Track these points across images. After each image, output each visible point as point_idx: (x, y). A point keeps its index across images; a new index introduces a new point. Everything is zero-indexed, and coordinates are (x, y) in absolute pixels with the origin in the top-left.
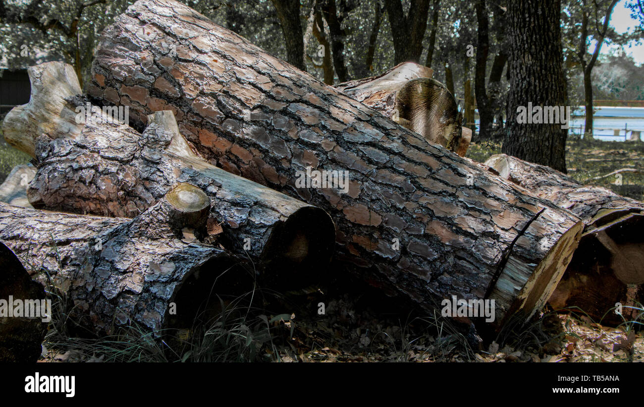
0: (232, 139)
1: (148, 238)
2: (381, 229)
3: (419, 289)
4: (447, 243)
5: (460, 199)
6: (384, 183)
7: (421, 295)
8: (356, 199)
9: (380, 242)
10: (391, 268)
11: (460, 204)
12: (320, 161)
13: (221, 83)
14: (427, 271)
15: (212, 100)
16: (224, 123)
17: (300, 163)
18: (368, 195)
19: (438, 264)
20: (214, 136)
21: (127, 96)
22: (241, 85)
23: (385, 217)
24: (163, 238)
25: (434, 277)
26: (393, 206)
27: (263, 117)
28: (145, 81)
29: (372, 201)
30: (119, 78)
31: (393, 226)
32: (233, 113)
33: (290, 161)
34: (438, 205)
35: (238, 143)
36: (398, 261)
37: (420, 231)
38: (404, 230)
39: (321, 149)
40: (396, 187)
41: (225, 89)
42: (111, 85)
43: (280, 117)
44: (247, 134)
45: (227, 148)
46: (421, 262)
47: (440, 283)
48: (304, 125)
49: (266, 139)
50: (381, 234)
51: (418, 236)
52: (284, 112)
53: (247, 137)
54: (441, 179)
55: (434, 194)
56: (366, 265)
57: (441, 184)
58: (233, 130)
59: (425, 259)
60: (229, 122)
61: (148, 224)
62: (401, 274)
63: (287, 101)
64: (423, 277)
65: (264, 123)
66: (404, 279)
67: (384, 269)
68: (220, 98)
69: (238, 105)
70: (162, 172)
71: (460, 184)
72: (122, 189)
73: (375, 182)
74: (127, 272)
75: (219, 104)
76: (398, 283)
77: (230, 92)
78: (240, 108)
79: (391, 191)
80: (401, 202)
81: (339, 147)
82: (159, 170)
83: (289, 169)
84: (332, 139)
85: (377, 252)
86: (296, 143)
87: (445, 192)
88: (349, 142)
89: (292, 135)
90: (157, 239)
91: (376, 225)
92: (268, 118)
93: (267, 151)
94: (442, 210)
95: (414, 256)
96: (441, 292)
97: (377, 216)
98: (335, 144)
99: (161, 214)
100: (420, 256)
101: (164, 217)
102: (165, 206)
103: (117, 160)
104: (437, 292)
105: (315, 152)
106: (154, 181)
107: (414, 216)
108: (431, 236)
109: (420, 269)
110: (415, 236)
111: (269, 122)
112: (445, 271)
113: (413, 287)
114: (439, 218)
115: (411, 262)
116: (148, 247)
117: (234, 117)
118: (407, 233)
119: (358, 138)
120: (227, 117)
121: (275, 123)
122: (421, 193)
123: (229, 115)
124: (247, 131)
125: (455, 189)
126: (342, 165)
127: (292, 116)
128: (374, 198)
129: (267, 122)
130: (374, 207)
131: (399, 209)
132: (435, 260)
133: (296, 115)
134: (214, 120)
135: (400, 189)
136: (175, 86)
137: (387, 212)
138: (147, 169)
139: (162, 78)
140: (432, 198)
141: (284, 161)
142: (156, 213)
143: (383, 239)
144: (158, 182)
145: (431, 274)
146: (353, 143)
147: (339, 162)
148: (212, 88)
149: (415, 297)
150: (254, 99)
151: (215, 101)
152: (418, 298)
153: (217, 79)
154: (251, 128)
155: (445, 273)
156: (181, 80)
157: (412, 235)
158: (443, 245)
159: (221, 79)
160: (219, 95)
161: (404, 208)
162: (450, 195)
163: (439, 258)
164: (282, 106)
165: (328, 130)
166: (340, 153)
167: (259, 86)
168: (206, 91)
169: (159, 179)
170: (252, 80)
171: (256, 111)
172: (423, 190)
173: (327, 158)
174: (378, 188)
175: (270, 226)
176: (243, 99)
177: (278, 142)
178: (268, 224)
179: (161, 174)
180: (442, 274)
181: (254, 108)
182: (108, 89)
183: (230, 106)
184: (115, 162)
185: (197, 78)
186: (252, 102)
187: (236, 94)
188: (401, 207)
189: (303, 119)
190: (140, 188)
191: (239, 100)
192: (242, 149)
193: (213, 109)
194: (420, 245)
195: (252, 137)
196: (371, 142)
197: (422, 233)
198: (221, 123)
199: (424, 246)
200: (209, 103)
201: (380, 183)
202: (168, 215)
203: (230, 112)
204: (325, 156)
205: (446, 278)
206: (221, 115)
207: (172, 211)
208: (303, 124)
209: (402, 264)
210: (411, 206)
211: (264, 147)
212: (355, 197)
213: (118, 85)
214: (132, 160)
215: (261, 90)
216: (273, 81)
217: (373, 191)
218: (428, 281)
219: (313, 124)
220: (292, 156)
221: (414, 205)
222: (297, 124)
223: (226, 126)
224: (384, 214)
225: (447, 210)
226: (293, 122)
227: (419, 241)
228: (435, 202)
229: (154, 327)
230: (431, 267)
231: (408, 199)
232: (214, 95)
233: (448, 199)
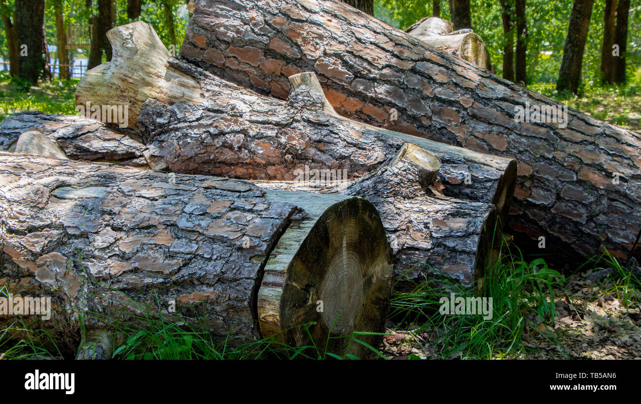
0: (364, 98)
1: (404, 198)
2: (532, 177)
3: (572, 231)
4: (602, 187)
5: (601, 147)
6: (529, 135)
7: (574, 236)
8: (504, 151)
9: (534, 190)
10: (543, 214)
11: (602, 151)
12: (462, 117)
13: (341, 43)
14: (583, 214)
15: (336, 60)
16: (353, 84)
17: (441, 119)
18: (515, 148)
19: (594, 206)
20: (344, 96)
21: (234, 57)
22: (364, 45)
23: (535, 167)
24: (417, 196)
25: (590, 219)
26: (543, 157)
27: (394, 76)
28: (257, 42)
29: (520, 152)
30: (226, 39)
31: (544, 175)
32: (362, 73)
33: (430, 118)
34: (584, 153)
35: (370, 102)
36: (552, 207)
37: (573, 177)
38: (557, 177)
39: (458, 105)
40: (541, 138)
41: (348, 49)
42: (213, 47)
43: (411, 76)
44: (381, 94)
45: (358, 107)
46: (576, 206)
47: (595, 223)
48: (437, 83)
49: (401, 98)
50: (533, 183)
51: (572, 183)
52: (413, 71)
53: (380, 96)
54: (577, 129)
55: (577, 143)
56: (516, 212)
57: (579, 134)
58: (364, 90)
59: (580, 203)
60: (359, 82)
61: (398, 184)
62: (554, 218)
63: (412, 60)
64: (578, 219)
65: (397, 82)
66: (557, 223)
67: (535, 215)
68: (347, 58)
69: (365, 64)
70: (337, 134)
71: (594, 133)
72: (288, 152)
73: (519, 135)
74: (398, 231)
75: (345, 63)
76: (550, 226)
77: (355, 52)
78: (368, 67)
79: (537, 142)
80: (549, 152)
81: (477, 103)
82: (332, 132)
83: (430, 126)
84: (468, 96)
85: (530, 200)
86: (432, 101)
87: (585, 141)
88: (484, 98)
89: (427, 93)
90: (412, 198)
91: (527, 175)
92: (400, 77)
93: (405, 109)
94: (589, 157)
95: (568, 201)
96: (598, 232)
97: (527, 166)
98: (472, 100)
99: (411, 174)
100: (575, 201)
101: (414, 176)
102: (412, 166)
103: (270, 123)
104: (594, 232)
105: (454, 109)
106: (330, 143)
107: (565, 164)
108: (584, 182)
109: (575, 212)
110: (568, 182)
111: (402, 81)
112: (600, 212)
113: (566, 229)
114: (587, 165)
115: (566, 207)
116: (408, 205)
117: (363, 77)
118: (560, 180)
119: (490, 95)
120: (356, 77)
121: (407, 81)
122: (565, 143)
123: (357, 75)
124: (381, 90)
125: (593, 138)
126: (483, 120)
127: (422, 74)
128: (521, 149)
129: (399, 81)
130: (523, 158)
131: (548, 159)
132: (591, 203)
133: (425, 73)
134: (341, 81)
135: (545, 140)
136: (292, 47)
137: (536, 162)
138: (316, 131)
139: (277, 39)
140: (577, 148)
141: (424, 118)
142: (404, 173)
143: (536, 187)
144: (335, 144)
145: (587, 216)
146: (488, 99)
147: (480, 118)
148: (334, 48)
149: (566, 238)
150: (381, 58)
151: (340, 61)
152: (569, 239)
153: (337, 39)
154: (383, 87)
155: (601, 215)
156: (299, 41)
157: (564, 182)
158: (597, 189)
159: (341, 39)
160: (344, 56)
161: (554, 157)
162: (591, 143)
163: (595, 201)
164: (410, 65)
165: (461, 87)
166: (479, 109)
167: (381, 45)
168: (328, 52)
169: (336, 140)
170: (372, 40)
171: (385, 71)
172: (565, 140)
173: (468, 113)
174: (524, 140)
175: (496, 180)
176: (370, 59)
177: (413, 101)
178: (494, 178)
179: (337, 136)
180: (598, 215)
181: (383, 68)
182: (210, 50)
183: (359, 65)
184: (267, 126)
185: (316, 38)
186: (380, 61)
187: (361, 54)
188: (551, 157)
189: (435, 77)
190: (312, 151)
191: (366, 60)
192: (376, 108)
193: (340, 69)
194: (575, 190)
195: (386, 96)
196: (504, 98)
197: (575, 179)
198: (350, 83)
199: (578, 191)
200: (334, 64)
201: (526, 136)
202: (417, 175)
203: (359, 72)
204: (465, 112)
205: (602, 218)
206: (349, 75)
207: (420, 171)
208: (435, 82)
209: (556, 209)
210: (560, 155)
211: (400, 105)
212: (502, 150)
213: (223, 46)
214: (292, 123)
215: (383, 49)
216: (391, 40)
217: (520, 143)
218: (584, 223)
219: (445, 82)
220: (433, 112)
221: (562, 154)
222: (429, 82)
223: (355, 86)
224: (534, 164)
225: (593, 157)
226: (426, 80)
227: (572, 187)
228: (581, 151)
229: (462, 277)
230: (587, 209)
231: (555, 149)
232: (337, 55)
233: (590, 147)
